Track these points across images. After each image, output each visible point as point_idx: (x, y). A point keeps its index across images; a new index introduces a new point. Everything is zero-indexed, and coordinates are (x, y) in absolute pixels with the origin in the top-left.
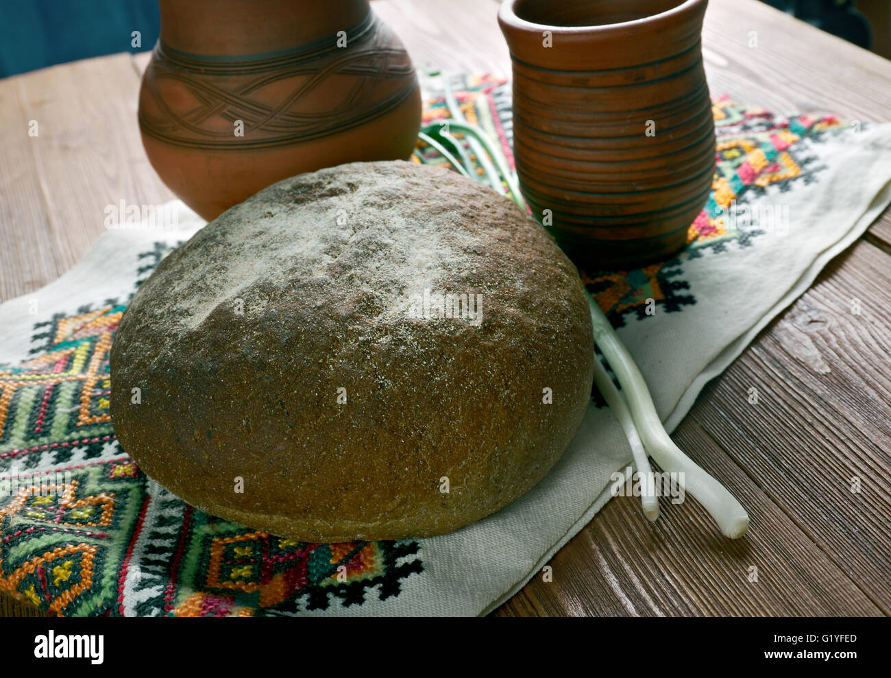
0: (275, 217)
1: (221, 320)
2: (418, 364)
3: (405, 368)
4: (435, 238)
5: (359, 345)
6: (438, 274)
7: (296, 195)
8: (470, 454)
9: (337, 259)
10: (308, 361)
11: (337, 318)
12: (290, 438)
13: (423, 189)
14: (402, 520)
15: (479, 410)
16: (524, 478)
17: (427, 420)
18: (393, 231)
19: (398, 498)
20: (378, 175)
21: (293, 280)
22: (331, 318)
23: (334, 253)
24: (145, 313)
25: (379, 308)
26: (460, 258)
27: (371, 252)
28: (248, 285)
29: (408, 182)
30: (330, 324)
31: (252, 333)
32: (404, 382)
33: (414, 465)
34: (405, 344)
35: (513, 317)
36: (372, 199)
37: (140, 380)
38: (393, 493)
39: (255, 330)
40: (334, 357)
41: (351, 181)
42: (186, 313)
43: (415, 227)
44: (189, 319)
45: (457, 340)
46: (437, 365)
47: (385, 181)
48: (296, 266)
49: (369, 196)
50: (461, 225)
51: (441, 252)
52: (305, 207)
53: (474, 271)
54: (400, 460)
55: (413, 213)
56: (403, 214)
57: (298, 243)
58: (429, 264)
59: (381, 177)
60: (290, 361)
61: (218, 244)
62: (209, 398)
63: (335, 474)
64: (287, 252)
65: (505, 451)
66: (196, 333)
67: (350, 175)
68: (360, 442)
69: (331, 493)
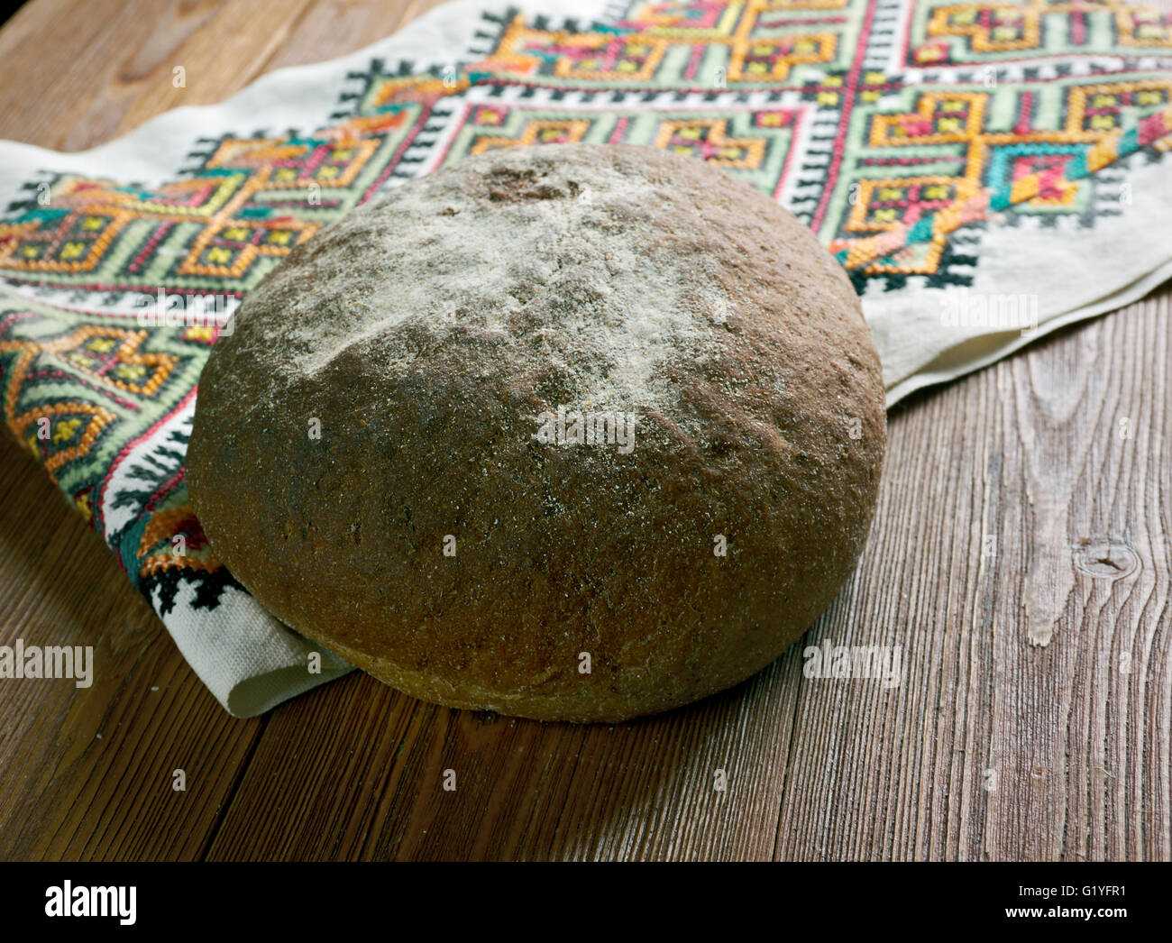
0: (456, 216)
1: (347, 371)
2: (607, 488)
3: (587, 490)
4: (672, 293)
5: (529, 446)
6: (663, 353)
7: (493, 186)
8: (659, 627)
9: (525, 307)
10: (454, 458)
11: (505, 399)
12: (412, 563)
13: (674, 210)
14: (553, 699)
15: (684, 567)
16: (736, 667)
17: (606, 571)
18: (615, 274)
19: (549, 671)
20: (617, 174)
21: (457, 329)
22: (498, 397)
23: (523, 295)
24: (251, 333)
25: (570, 394)
26: (701, 333)
27: (575, 303)
28: (395, 323)
29: (655, 193)
30: (494, 406)
31: (385, 400)
32: (582, 510)
33: (577, 631)
34: (595, 455)
35: (759, 436)
36: (598, 216)
37: (228, 433)
38: (543, 663)
39: (390, 397)
40: (492, 456)
41: (574, 179)
42: (304, 347)
43: (648, 272)
44: (307, 358)
45: (670, 460)
46: (634, 493)
47: (623, 185)
48: (466, 307)
49: (595, 209)
50: (715, 277)
51: (676, 318)
52: (499, 211)
53: (717, 357)
54: (559, 620)
55: (649, 249)
56: (635, 248)
57: (478, 270)
58: (656, 335)
59: (620, 178)
60: (429, 452)
61: (369, 246)
62: (311, 483)
63: (466, 624)
64: (460, 281)
65: (712, 629)
66: (311, 383)
67: (577, 167)
68: (507, 586)
69: (457, 648)
